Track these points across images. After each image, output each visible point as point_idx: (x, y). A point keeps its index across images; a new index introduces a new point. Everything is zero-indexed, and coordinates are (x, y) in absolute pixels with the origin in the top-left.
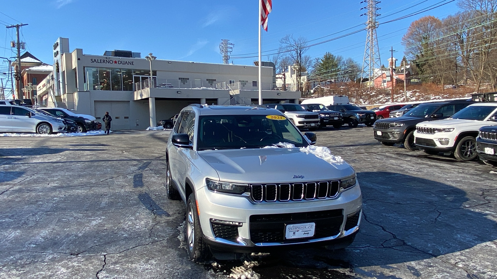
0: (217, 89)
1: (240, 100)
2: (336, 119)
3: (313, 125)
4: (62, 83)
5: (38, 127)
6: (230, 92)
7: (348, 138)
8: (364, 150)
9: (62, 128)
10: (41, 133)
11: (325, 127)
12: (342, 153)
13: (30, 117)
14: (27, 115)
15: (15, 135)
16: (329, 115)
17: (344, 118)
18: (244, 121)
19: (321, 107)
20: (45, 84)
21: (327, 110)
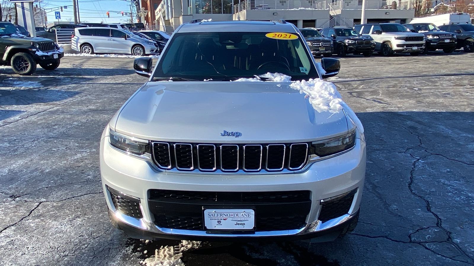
0: (316, 10)
1: (341, 21)
2: (447, 42)
3: (415, 48)
4: (170, 7)
5: (133, 49)
6: (330, 12)
7: (455, 65)
8: (468, 81)
9: (154, 50)
10: (136, 54)
11: (433, 52)
12: (436, 84)
13: (126, 39)
14: (123, 37)
15: (113, 56)
16: (438, 36)
17: (458, 40)
18: (229, 41)
19: (431, 27)
20: (160, 9)
21: (437, 31)
